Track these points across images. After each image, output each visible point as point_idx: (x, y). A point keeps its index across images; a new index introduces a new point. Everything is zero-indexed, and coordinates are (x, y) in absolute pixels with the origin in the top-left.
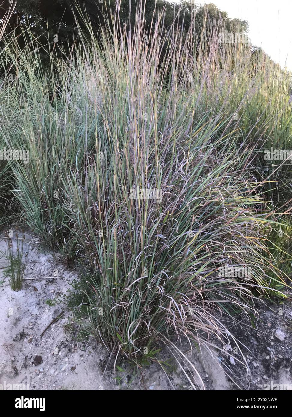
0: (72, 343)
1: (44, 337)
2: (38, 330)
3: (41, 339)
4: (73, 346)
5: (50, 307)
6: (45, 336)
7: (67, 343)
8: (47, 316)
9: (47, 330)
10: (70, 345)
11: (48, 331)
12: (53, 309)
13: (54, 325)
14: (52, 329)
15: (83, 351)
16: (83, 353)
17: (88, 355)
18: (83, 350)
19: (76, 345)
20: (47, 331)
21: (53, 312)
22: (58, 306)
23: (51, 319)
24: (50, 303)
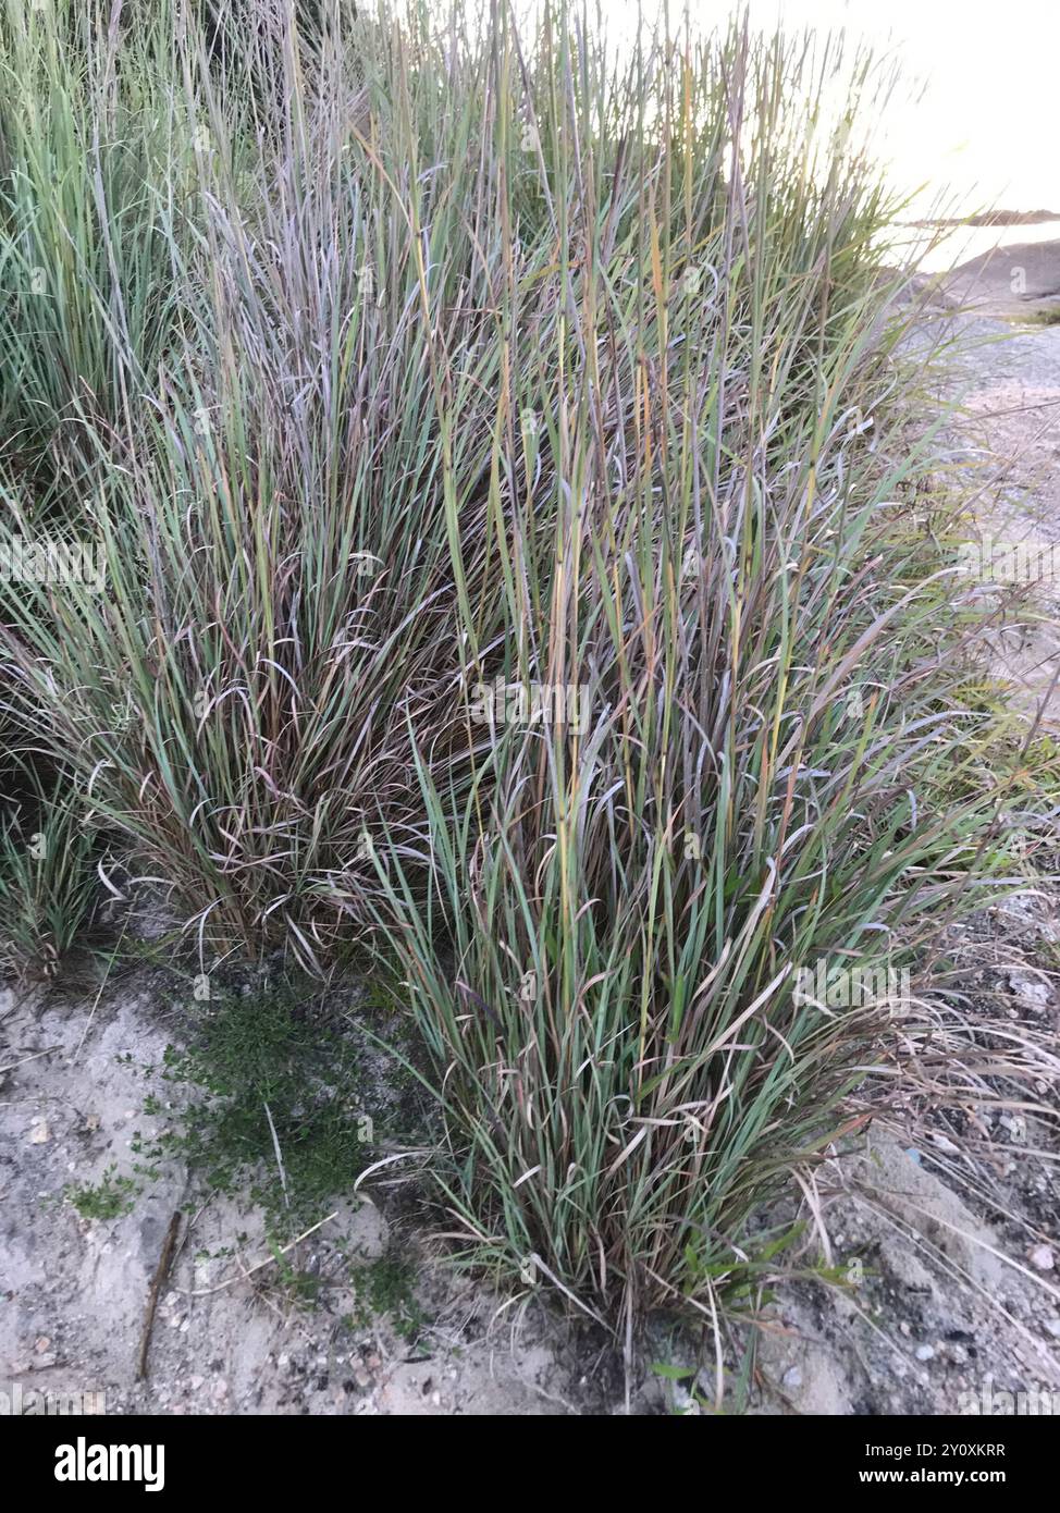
0: (341, 1350)
1: (162, 1380)
2: (99, 1355)
3: (151, 1393)
4: (357, 1363)
5: (111, 1224)
6: (162, 1371)
7: (322, 1360)
8: (118, 1273)
9: (156, 1335)
10: (340, 1360)
11: (160, 1341)
12: (128, 1227)
13: (171, 1299)
14: (174, 1322)
15: (420, 1360)
16: (423, 1371)
17: (457, 1368)
18: (417, 1355)
19: (365, 1351)
20: (155, 1344)
21: (135, 1241)
22: (143, 1198)
23: (140, 1277)
24: (102, 1204)
